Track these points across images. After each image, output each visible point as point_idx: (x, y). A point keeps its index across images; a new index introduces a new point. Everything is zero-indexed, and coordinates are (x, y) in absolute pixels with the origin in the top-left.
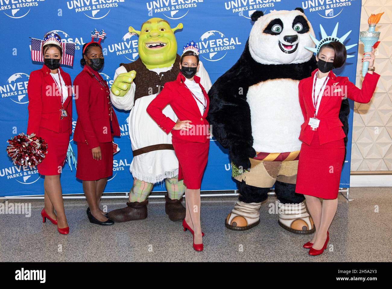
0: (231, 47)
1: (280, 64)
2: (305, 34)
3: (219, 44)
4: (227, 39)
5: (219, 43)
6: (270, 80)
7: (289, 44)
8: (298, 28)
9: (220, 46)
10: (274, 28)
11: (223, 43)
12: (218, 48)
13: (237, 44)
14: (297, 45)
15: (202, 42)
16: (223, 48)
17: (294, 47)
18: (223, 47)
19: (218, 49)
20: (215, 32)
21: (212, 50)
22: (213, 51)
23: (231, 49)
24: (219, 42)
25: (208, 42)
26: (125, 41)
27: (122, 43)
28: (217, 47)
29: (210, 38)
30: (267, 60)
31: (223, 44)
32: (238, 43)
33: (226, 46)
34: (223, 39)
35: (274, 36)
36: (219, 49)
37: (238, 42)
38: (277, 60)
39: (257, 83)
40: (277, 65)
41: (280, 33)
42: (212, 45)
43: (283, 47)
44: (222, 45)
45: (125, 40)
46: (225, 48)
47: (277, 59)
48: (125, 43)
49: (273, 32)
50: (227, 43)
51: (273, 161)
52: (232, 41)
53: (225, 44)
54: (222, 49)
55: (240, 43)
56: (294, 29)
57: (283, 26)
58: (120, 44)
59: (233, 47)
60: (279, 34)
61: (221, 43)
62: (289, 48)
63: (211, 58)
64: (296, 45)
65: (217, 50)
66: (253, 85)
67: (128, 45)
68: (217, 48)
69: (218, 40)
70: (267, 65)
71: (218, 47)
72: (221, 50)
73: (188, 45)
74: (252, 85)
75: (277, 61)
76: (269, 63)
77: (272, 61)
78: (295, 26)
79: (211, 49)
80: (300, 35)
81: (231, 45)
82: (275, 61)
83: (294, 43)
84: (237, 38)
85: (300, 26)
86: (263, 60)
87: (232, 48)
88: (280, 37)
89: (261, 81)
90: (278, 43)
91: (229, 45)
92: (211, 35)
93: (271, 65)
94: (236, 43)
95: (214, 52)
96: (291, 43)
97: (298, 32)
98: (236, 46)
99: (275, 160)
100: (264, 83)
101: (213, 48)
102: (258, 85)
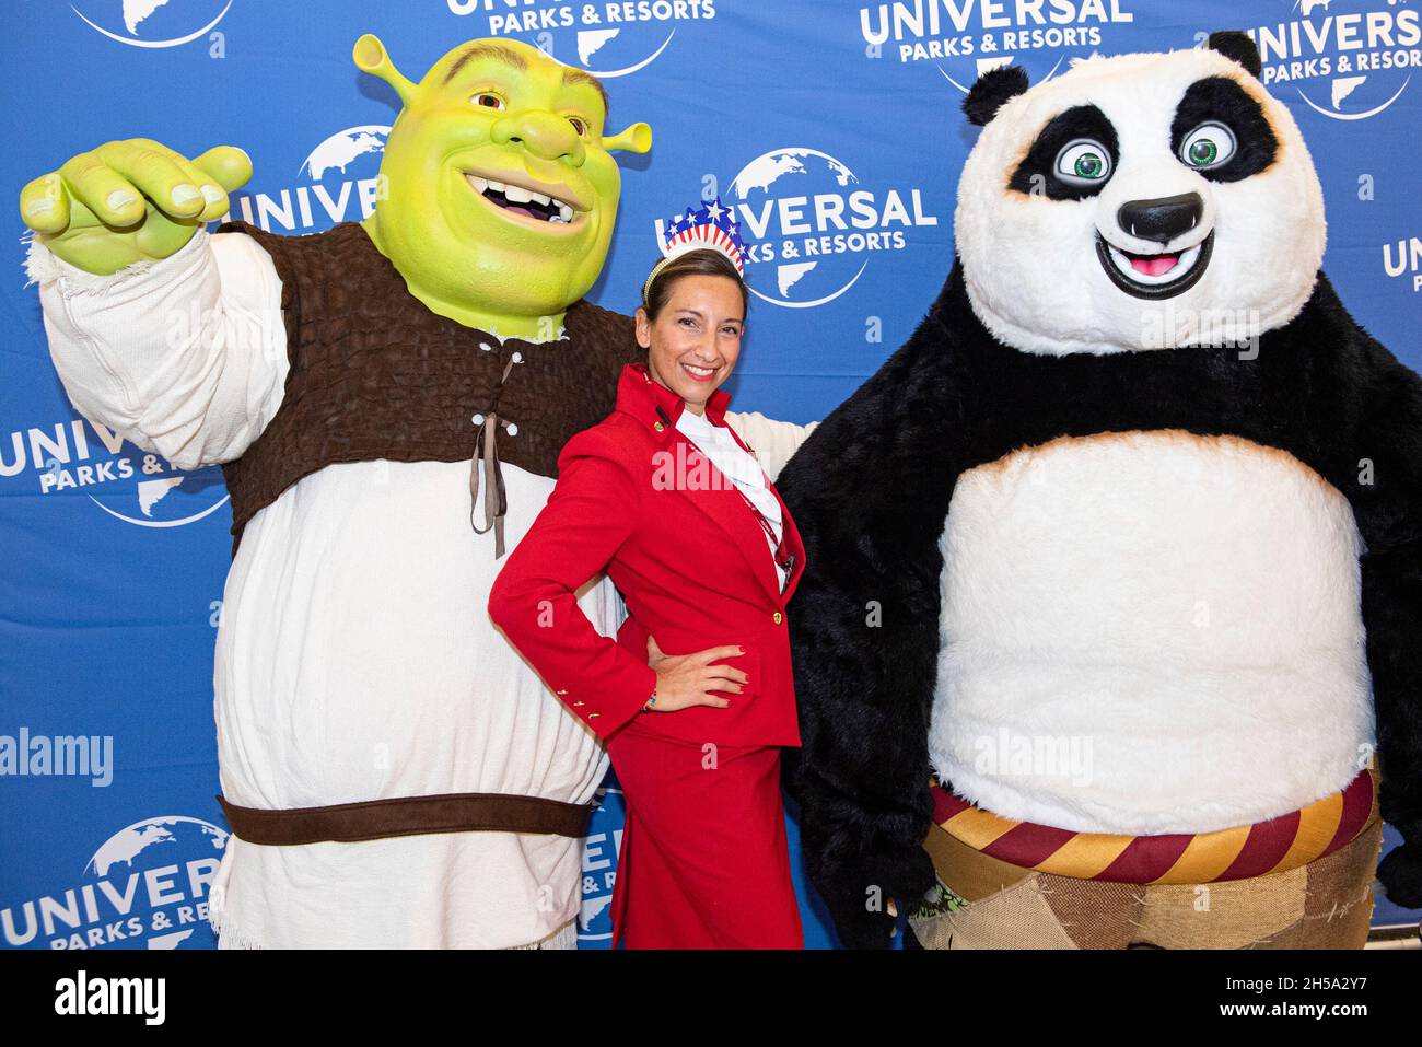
0: (885, 235)
1: (1119, 350)
2: (1251, 185)
3: (829, 220)
4: (870, 197)
5: (829, 213)
6: (1065, 438)
7: (1152, 248)
8: (1209, 150)
9: (832, 230)
10: (1068, 162)
11: (848, 214)
12: (823, 240)
13: (918, 223)
14: (1207, 245)
15: (740, 206)
16: (845, 241)
17: (1188, 260)
18: (846, 233)
19: (819, 248)
20: (809, 155)
21: (789, 250)
22: (794, 253)
23: (887, 246)
24: (829, 207)
25: (769, 205)
26: (317, 183)
27: (302, 193)
28: (816, 234)
29: (784, 186)
30: (1047, 333)
31: (848, 222)
32: (921, 221)
33: (864, 232)
34: (845, 193)
35: (1067, 206)
36: (825, 245)
37: (924, 215)
38: (1099, 334)
39: (1003, 454)
40: (1105, 356)
41: (1100, 187)
42: (794, 223)
43: (1123, 264)
44: (841, 225)
45: (317, 174)
46: (856, 242)
47: (1099, 330)
48: (320, 191)
49: (1059, 181)
50: (865, 218)
51: (1093, 879)
52: (894, 209)
53: (856, 222)
54: (843, 244)
55: (932, 221)
56: (1186, 157)
57: (1117, 144)
58: (285, 194)
59: (896, 238)
60: (1095, 191)
61: (835, 215)
62: (1159, 265)
63: (784, 292)
64: (1199, 248)
65: (816, 253)
66: (980, 467)
67: (336, 203)
68: (815, 242)
69: (820, 200)
70: (1049, 359)
71: (824, 234)
72: (837, 250)
73: (692, 219)
74: (973, 466)
75: (1098, 341)
76: (1062, 348)
77: (1071, 338)
78: (1194, 139)
79: (785, 244)
80: (1216, 195)
81: (885, 230)
82: (1087, 338)
83: (1189, 240)
84: (916, 194)
85: (1220, 140)
86: (1028, 334)
87: (891, 240)
88: (1101, 212)
89: (1019, 448)
90: (1091, 244)
91: (877, 229)
92: (787, 173)
93: (1072, 355)
94: (912, 218)
95: (803, 258)
96: (1165, 243)
97: (1210, 175)
98: (912, 233)
99: (1105, 876)
100: (1035, 454)
101: (798, 240)
102: (1003, 467)
